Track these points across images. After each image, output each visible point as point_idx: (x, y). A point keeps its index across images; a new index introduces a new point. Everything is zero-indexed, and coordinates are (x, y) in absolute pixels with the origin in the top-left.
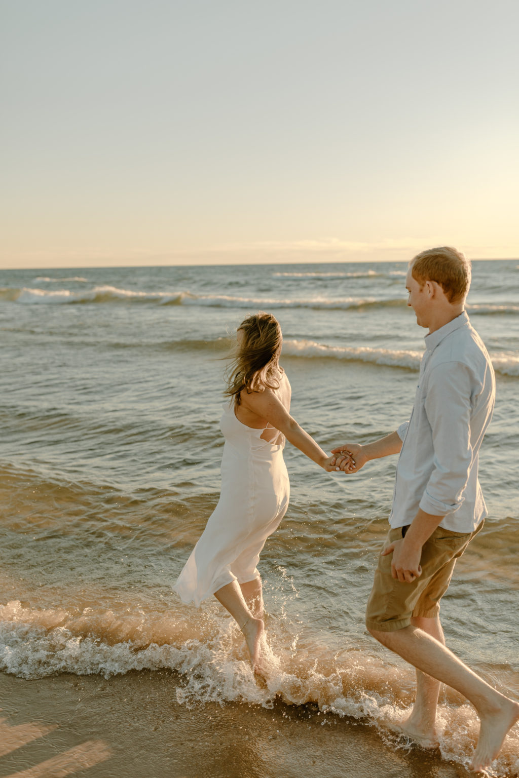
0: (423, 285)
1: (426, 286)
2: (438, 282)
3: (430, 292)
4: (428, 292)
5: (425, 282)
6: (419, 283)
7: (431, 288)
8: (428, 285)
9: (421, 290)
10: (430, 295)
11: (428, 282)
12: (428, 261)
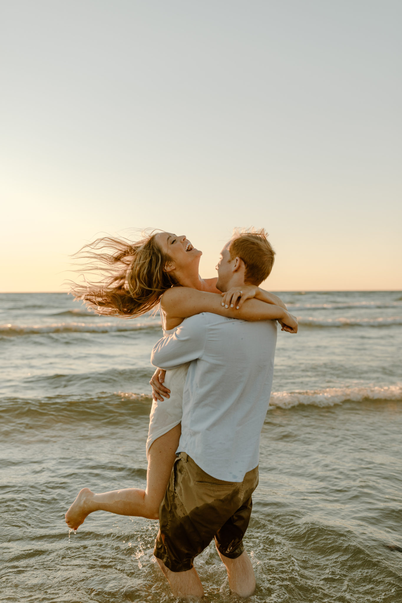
0: (233, 259)
1: (235, 260)
2: (245, 263)
3: (235, 266)
4: (234, 265)
5: (235, 257)
6: (231, 256)
7: (238, 264)
8: (237, 260)
9: (229, 262)
10: (234, 269)
11: (237, 258)
12: (246, 243)
